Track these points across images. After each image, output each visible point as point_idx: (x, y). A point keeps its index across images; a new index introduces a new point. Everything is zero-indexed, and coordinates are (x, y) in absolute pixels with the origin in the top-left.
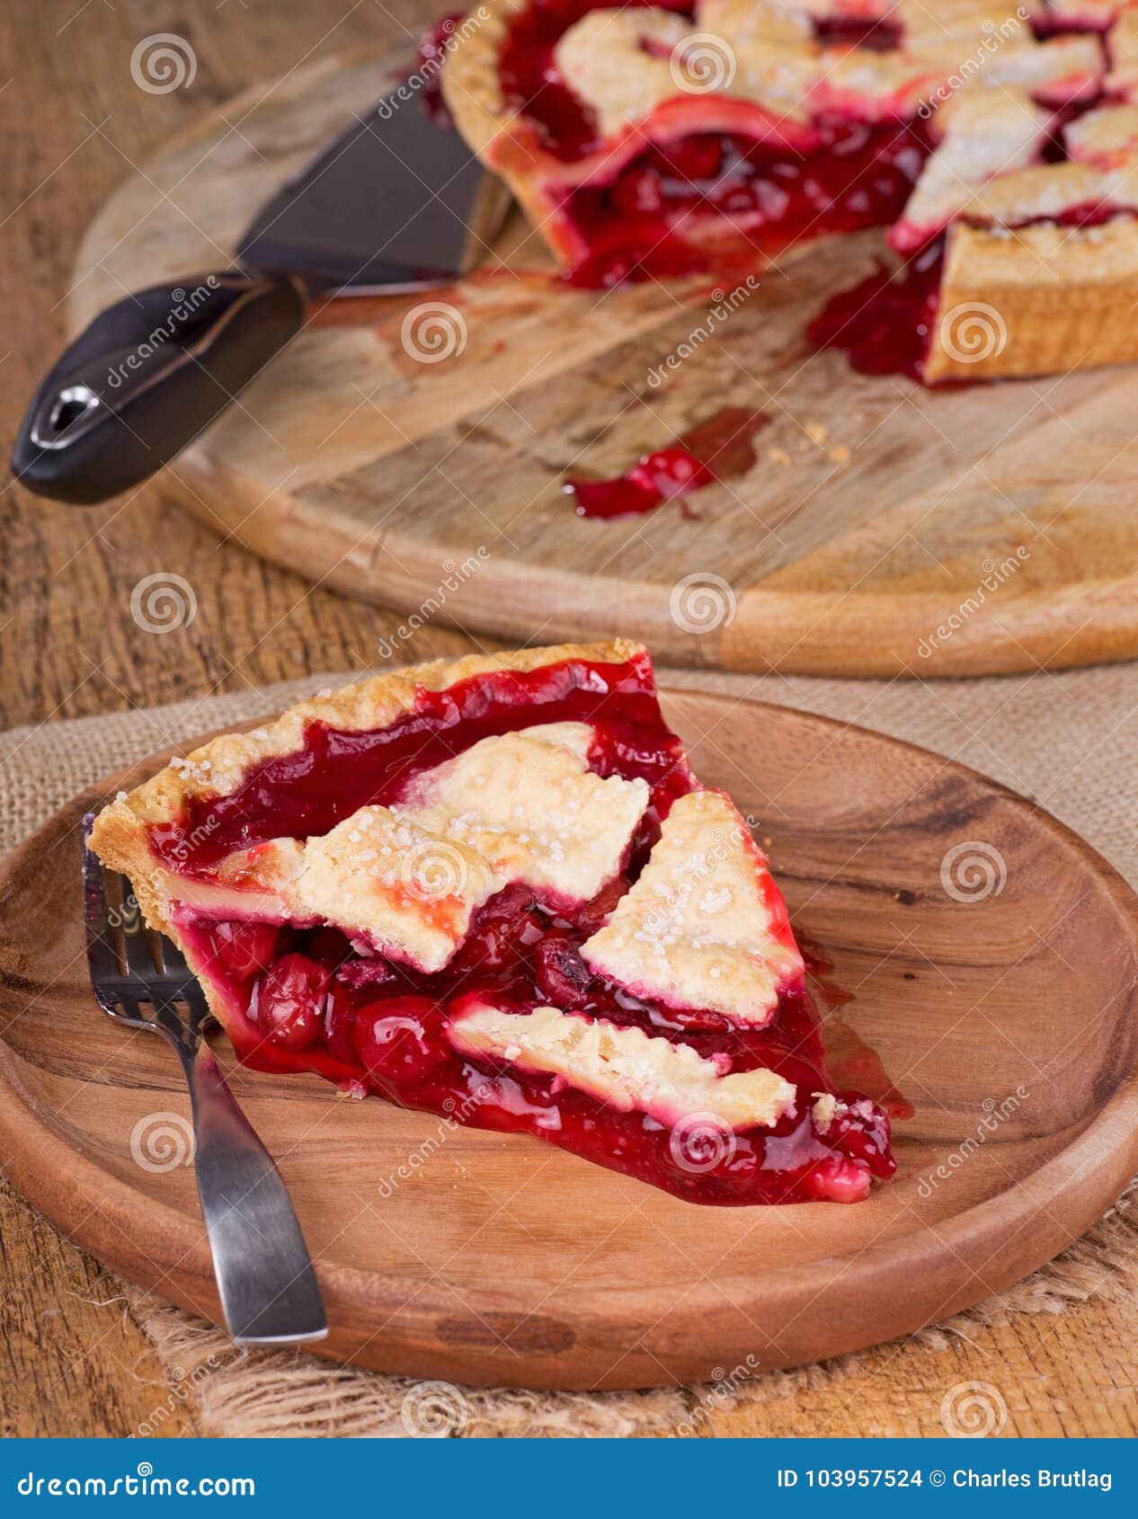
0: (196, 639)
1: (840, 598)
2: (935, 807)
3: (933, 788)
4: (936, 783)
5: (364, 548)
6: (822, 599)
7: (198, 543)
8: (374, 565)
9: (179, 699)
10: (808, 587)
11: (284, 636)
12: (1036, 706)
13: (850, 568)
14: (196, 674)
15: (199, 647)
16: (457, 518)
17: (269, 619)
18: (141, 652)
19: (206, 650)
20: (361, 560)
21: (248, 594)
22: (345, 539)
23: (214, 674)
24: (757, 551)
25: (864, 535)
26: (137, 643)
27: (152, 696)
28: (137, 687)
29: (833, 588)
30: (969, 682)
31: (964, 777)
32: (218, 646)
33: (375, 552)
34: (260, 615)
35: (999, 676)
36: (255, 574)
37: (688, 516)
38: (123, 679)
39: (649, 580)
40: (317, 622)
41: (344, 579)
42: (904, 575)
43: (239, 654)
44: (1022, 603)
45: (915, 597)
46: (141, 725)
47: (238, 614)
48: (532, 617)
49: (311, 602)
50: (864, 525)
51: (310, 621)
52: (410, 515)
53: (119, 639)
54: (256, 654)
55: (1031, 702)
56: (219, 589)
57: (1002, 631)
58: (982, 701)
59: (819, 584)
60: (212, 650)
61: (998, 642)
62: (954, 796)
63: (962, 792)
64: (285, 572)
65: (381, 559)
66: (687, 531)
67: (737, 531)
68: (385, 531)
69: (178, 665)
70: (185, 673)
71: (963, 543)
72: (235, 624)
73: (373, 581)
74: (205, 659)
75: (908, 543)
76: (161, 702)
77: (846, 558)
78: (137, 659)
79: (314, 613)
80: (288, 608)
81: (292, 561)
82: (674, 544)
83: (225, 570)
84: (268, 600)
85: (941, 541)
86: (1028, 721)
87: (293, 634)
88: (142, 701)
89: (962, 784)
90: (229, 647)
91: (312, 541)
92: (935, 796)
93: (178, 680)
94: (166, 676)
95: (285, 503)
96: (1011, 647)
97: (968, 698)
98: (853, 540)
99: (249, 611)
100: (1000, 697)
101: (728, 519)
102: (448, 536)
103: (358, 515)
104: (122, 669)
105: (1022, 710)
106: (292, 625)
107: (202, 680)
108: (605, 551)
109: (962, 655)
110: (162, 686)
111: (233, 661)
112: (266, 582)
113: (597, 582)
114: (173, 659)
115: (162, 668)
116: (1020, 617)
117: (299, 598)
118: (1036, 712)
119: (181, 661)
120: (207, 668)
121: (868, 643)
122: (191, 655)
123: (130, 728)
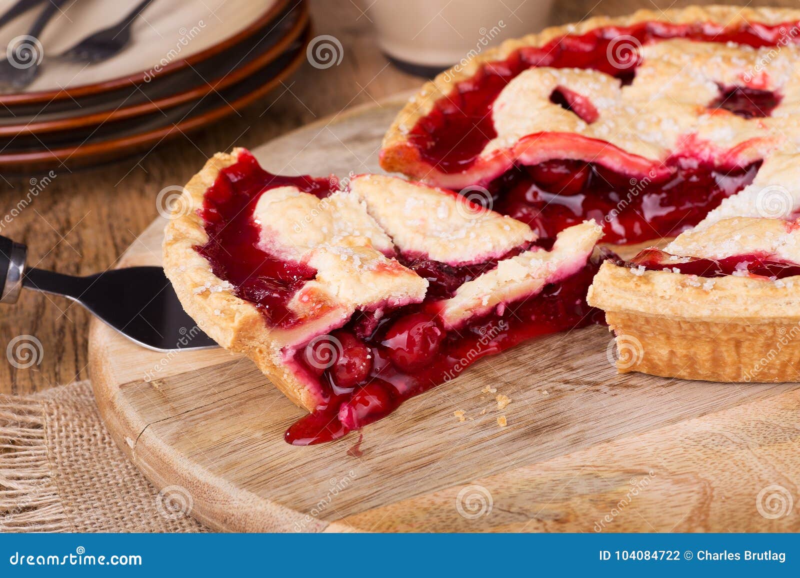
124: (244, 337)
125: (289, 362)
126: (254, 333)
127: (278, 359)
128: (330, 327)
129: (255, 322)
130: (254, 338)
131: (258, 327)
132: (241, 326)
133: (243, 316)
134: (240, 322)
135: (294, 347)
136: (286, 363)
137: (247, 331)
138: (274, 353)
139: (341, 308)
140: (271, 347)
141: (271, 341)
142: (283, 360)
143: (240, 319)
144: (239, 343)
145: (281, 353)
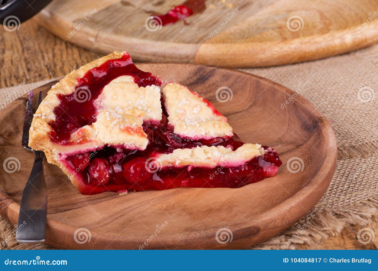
0: (46, 64)
1: (229, 45)
2: (197, 77)
3: (194, 72)
4: (194, 70)
5: (93, 36)
6: (224, 45)
7: (48, 37)
8: (96, 41)
9: (40, 80)
10: (220, 42)
11: (71, 62)
12: (287, 74)
13: (232, 37)
14: (45, 73)
15: (47, 66)
16: (120, 27)
17: (67, 57)
18: (30, 68)
19: (48, 67)
20: (92, 39)
21: (61, 51)
22: (87, 34)
23: (50, 73)
24: (206, 33)
25: (236, 27)
26: (29, 66)
27: (33, 80)
28: (28, 78)
29: (227, 42)
30: (268, 68)
31: (203, 66)
32: (52, 66)
33: (96, 37)
34: (64, 57)
35: (276, 66)
36: (64, 45)
37: (186, 24)
38: (24, 75)
39: (174, 42)
40: (81, 58)
41: (87, 45)
42: (247, 38)
43: (58, 67)
44: (281, 45)
45: (251, 44)
46: (27, 88)
47: (58, 57)
48: (141, 54)
49: (79, 52)
50: (237, 25)
51: (79, 58)
52: (106, 26)
53: (24, 64)
54: (63, 67)
55: (285, 73)
56: (53, 50)
57: (276, 53)
58: (271, 73)
59: (223, 41)
60: (50, 67)
61: (275, 56)
62: (201, 72)
63: (204, 70)
64: (72, 44)
65: (98, 39)
66: (185, 28)
67: (200, 27)
68: (99, 31)
69: (40, 71)
70: (42, 73)
71: (265, 28)
72: (57, 59)
73: (96, 46)
74: (48, 69)
75: (249, 29)
76: (35, 81)
77: (231, 34)
78: (29, 70)
79: (80, 56)
80: (73, 55)
81: (73, 41)
82: (182, 32)
83: (55, 44)
84: (67, 52)
85: (258, 28)
86: (285, 78)
87: (74, 62)
88: (29, 81)
89: (203, 68)
90: (55, 66)
91: (79, 35)
92: (196, 74)
93: (40, 75)
94: (37, 74)
95: (71, 24)
96: (279, 58)
97: (267, 73)
98: (232, 29)
99: (61, 56)
100: (277, 72)
101: (197, 24)
102: (116, 32)
103: (91, 27)
104: (24, 73)
105: (283, 75)
106: (74, 59)
107: (47, 75)
108: (162, 34)
109: (264, 60)
110: (35, 77)
111: (56, 69)
112: (67, 47)
113: (160, 43)
114: (39, 70)
115: (36, 72)
116: (281, 49)
117: (76, 51)
118: (287, 75)
119: (41, 70)
120: (48, 72)
121: (238, 58)
122: (44, 68)
123: (24, 89)
124: (37, 143)
125: (62, 161)
126: (43, 143)
127: (56, 158)
128: (87, 150)
129: (44, 138)
130: (43, 145)
131: (45, 140)
132: (36, 138)
133: (37, 133)
134: (35, 136)
135: (66, 155)
136: (60, 161)
137: (39, 141)
138: (55, 154)
139: (94, 142)
140: (53, 152)
141: (53, 148)
142: (59, 159)
143: (35, 134)
144: (34, 145)
145: (59, 156)
